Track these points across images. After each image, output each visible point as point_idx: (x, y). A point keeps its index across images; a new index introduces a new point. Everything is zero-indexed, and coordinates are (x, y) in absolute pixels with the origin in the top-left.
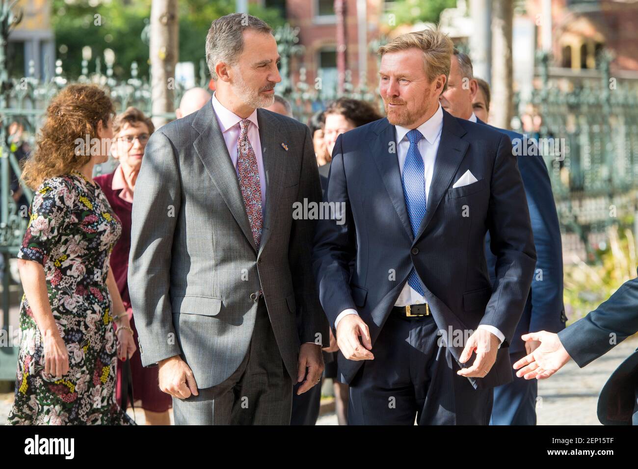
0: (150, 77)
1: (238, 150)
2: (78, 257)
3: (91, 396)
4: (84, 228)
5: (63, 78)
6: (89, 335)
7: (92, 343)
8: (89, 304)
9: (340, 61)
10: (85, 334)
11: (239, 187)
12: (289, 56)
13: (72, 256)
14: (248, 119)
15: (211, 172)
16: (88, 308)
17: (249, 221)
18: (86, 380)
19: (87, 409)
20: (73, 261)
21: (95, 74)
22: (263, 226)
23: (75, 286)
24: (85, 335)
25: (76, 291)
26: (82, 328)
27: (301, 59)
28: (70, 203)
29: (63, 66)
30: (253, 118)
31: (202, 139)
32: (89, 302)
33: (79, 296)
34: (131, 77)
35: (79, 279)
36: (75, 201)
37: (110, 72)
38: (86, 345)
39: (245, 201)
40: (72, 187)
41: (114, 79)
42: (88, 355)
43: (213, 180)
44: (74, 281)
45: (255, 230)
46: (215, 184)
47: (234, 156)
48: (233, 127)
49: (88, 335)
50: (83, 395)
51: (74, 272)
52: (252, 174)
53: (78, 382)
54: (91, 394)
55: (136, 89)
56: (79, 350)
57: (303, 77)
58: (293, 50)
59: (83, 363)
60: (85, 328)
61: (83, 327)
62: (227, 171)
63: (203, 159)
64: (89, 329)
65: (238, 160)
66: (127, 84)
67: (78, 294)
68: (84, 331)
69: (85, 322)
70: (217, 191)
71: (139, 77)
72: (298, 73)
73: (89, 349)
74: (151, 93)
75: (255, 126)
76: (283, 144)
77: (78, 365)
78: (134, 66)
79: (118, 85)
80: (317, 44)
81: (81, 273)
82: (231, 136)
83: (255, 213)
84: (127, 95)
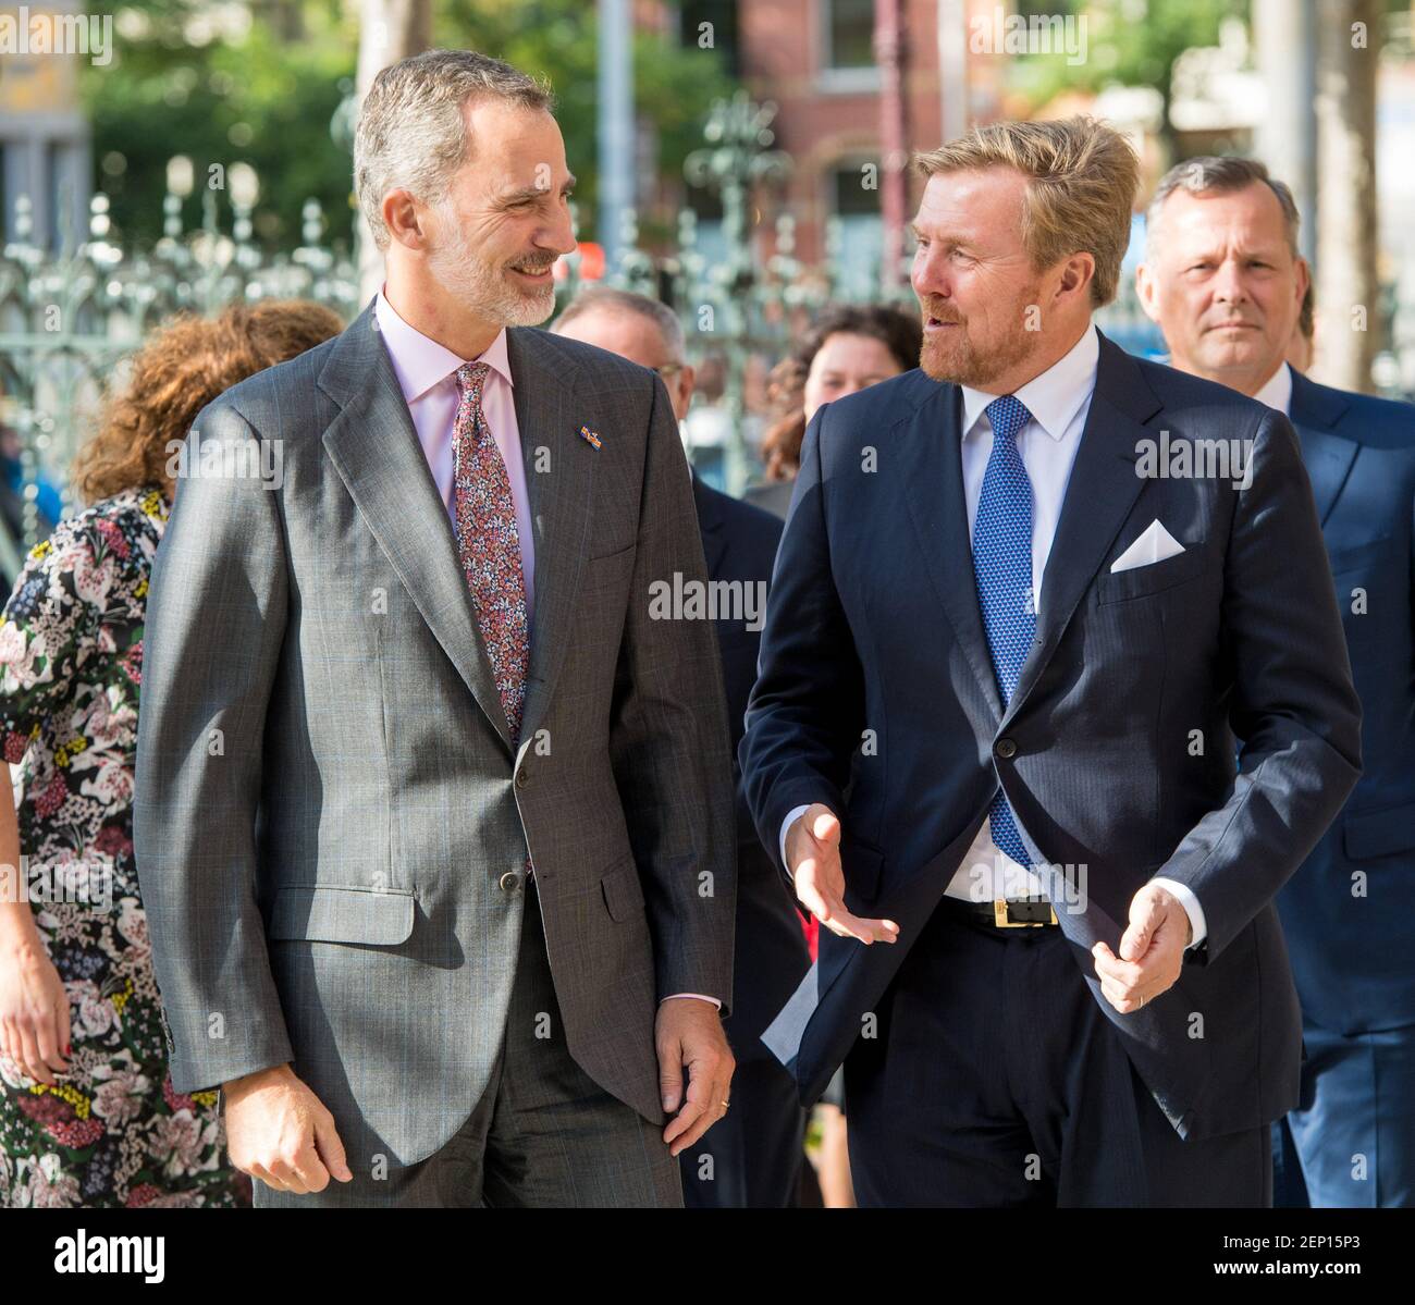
0: (356, 241)
1: (454, 452)
2: (116, 748)
3: (152, 1136)
4: (132, 670)
5: (112, 246)
6: (132, 965)
7: (142, 987)
8: (130, 880)
9: (892, 198)
10: (118, 960)
11: (459, 560)
12: (746, 184)
13: (100, 744)
14: (482, 360)
15: (376, 519)
16: (127, 891)
17: (489, 659)
18: (136, 1090)
19: (131, 1167)
20: (103, 759)
21: (202, 235)
22: (529, 674)
23: (98, 828)
24: (117, 965)
25: (99, 840)
26: (106, 944)
27: (781, 191)
28: (97, 596)
29: (114, 213)
30: (497, 357)
31: (347, 422)
32: (130, 874)
33: (102, 854)
34: (301, 242)
35: (112, 810)
36: (112, 591)
37: (243, 229)
38: (122, 991)
39: (478, 600)
40: (105, 551)
41: (255, 249)
42: (130, 1022)
43: (382, 546)
44: (97, 813)
45: (508, 685)
46: (387, 554)
47: (444, 469)
48: (439, 384)
49: (125, 964)
50: (124, 1130)
51: (101, 789)
52: (498, 523)
53: (100, 1090)
54: (154, 1129)
55: (316, 276)
56: (99, 1001)
57: (786, 242)
58: (759, 165)
59: (115, 1039)
60: (115, 943)
61: (110, 941)
62: (424, 515)
63: (352, 480)
64: (129, 949)
65: (454, 482)
66: (291, 263)
67: (99, 850)
68: (112, 953)
69: (115, 929)
70: (395, 575)
71: (325, 242)
72: (771, 232)
73: (131, 1002)
74: (358, 285)
75: (503, 379)
76: (585, 431)
77: (98, 1043)
78: (312, 211)
79: (266, 264)
80: (827, 148)
81: (121, 794)
82: (431, 414)
83: (506, 638)
84: (290, 293)
